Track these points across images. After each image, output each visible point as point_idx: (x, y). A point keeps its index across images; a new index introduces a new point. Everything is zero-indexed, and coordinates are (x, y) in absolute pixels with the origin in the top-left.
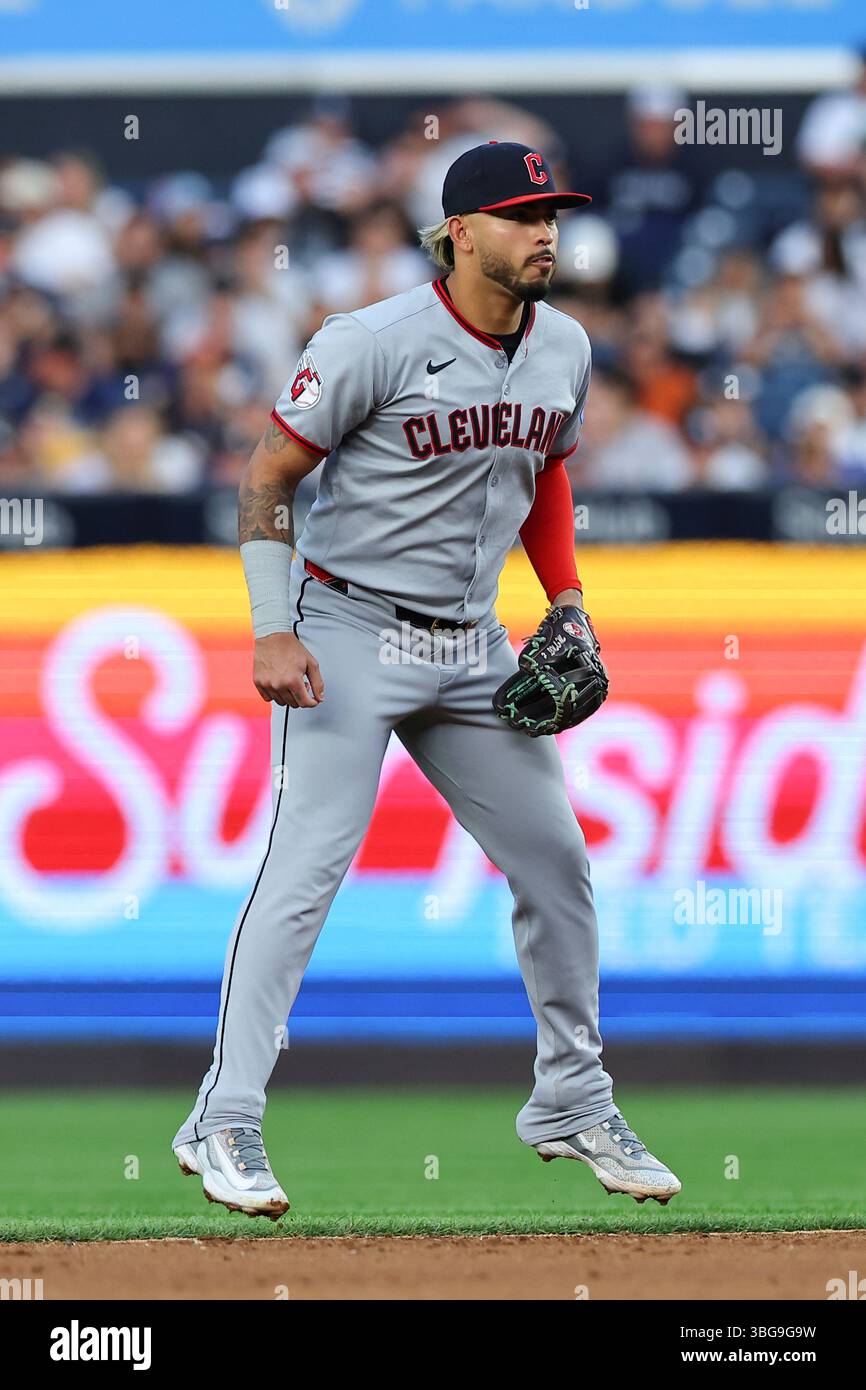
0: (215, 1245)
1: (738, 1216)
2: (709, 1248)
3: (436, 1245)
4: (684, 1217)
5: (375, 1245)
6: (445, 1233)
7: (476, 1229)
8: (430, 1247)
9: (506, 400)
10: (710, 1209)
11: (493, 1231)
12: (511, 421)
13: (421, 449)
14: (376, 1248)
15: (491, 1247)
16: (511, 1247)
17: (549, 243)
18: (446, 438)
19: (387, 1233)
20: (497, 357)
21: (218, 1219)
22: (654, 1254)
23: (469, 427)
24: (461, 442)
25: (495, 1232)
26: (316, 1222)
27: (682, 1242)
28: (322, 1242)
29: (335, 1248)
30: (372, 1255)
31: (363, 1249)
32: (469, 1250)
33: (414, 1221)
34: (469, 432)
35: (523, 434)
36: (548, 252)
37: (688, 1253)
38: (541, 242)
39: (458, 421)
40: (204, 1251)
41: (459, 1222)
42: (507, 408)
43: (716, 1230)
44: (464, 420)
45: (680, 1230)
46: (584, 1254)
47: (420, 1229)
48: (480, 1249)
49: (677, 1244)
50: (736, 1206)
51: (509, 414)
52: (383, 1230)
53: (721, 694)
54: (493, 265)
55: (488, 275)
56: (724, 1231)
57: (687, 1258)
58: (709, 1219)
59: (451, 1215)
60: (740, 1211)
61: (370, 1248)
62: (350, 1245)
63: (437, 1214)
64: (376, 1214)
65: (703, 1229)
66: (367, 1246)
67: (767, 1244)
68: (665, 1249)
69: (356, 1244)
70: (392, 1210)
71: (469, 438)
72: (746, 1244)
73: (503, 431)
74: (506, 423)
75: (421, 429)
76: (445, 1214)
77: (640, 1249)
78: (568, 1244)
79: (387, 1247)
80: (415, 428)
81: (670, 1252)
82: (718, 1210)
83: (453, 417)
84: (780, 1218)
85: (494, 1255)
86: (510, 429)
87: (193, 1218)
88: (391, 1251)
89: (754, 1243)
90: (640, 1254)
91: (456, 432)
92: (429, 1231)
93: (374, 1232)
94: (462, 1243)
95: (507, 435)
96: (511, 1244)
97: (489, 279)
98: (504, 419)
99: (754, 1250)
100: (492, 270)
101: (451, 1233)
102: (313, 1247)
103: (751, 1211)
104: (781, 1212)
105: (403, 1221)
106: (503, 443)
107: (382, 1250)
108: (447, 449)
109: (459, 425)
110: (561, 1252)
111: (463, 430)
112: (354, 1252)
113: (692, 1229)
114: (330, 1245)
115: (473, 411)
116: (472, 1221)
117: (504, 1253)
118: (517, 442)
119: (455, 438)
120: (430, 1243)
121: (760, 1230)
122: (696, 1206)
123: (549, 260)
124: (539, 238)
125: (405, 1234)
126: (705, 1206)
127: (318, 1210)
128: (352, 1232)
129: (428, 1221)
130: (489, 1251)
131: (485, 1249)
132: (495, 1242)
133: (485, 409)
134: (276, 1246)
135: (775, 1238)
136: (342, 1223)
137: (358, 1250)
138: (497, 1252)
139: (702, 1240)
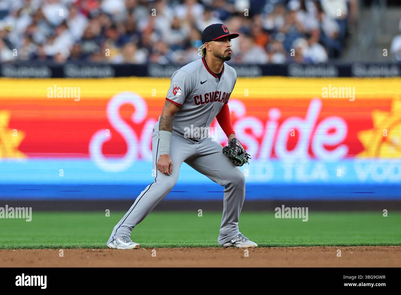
0: (149, 250)
1: (278, 243)
2: (270, 251)
3: (203, 250)
4: (264, 243)
5: (188, 250)
6: (206, 247)
7: (213, 246)
8: (202, 251)
9: (218, 90)
10: (271, 241)
11: (217, 246)
12: (218, 96)
13: (198, 103)
14: (188, 251)
15: (217, 251)
16: (221, 251)
17: (230, 47)
18: (204, 100)
19: (191, 247)
20: (216, 80)
21: (149, 243)
22: (257, 252)
23: (209, 97)
24: (207, 101)
25: (218, 247)
26: (173, 244)
27: (264, 250)
28: (175, 249)
29: (178, 251)
30: (188, 252)
31: (185, 251)
32: (211, 251)
33: (198, 244)
34: (209, 98)
35: (221, 99)
36: (230, 49)
37: (265, 252)
38: (228, 46)
39: (207, 96)
40: (146, 251)
41: (209, 244)
42: (218, 92)
43: (272, 247)
44: (208, 96)
45: (263, 247)
46: (239, 252)
47: (199, 246)
48: (214, 251)
49: (263, 250)
50: (277, 241)
51: (218, 94)
52: (190, 246)
53: (275, 114)
54: (217, 54)
55: (216, 56)
56: (274, 247)
57: (265, 253)
58: (271, 244)
59: (207, 243)
60: (278, 242)
61: (187, 251)
62: (182, 250)
63: (203, 242)
64: (189, 242)
65: (269, 246)
66: (186, 250)
67: (285, 250)
68: (260, 251)
69: (183, 250)
70: (192, 241)
71: (209, 100)
72: (280, 250)
73: (216, 98)
74: (217, 96)
75: (198, 98)
76: (205, 242)
77: (254, 251)
78: (236, 250)
79: (191, 250)
80: (197, 98)
81: (261, 252)
82: (273, 242)
83: (205, 95)
84: (288, 244)
85: (217, 252)
86: (218, 98)
87: (143, 243)
88: (192, 251)
89: (282, 250)
90: (253, 252)
91: (206, 98)
92: (202, 247)
93: (188, 247)
94: (210, 250)
95: (217, 99)
96: (222, 250)
97: (216, 57)
98: (217, 95)
99: (282, 251)
100: (216, 55)
101: (207, 247)
102: (173, 250)
103: (281, 242)
104: (288, 242)
105: (195, 244)
106: (216, 101)
107: (190, 251)
108: (204, 103)
109: (207, 97)
110: (234, 252)
111: (208, 98)
112: (183, 252)
113: (266, 246)
114: (177, 250)
115: (210, 93)
116: (212, 244)
117: (220, 252)
118: (219, 101)
119: (206, 100)
120: (202, 249)
121: (283, 247)
122: (267, 241)
123: (230, 51)
124: (227, 46)
125: (195, 247)
126: (270, 241)
127: (174, 241)
128: (182, 247)
129: (201, 244)
130: (216, 252)
131: (215, 251)
132: (217, 249)
133: (213, 92)
134: (164, 250)
135: (287, 249)
136: (180, 244)
137: (184, 251)
138: (218, 252)
139: (269, 249)
